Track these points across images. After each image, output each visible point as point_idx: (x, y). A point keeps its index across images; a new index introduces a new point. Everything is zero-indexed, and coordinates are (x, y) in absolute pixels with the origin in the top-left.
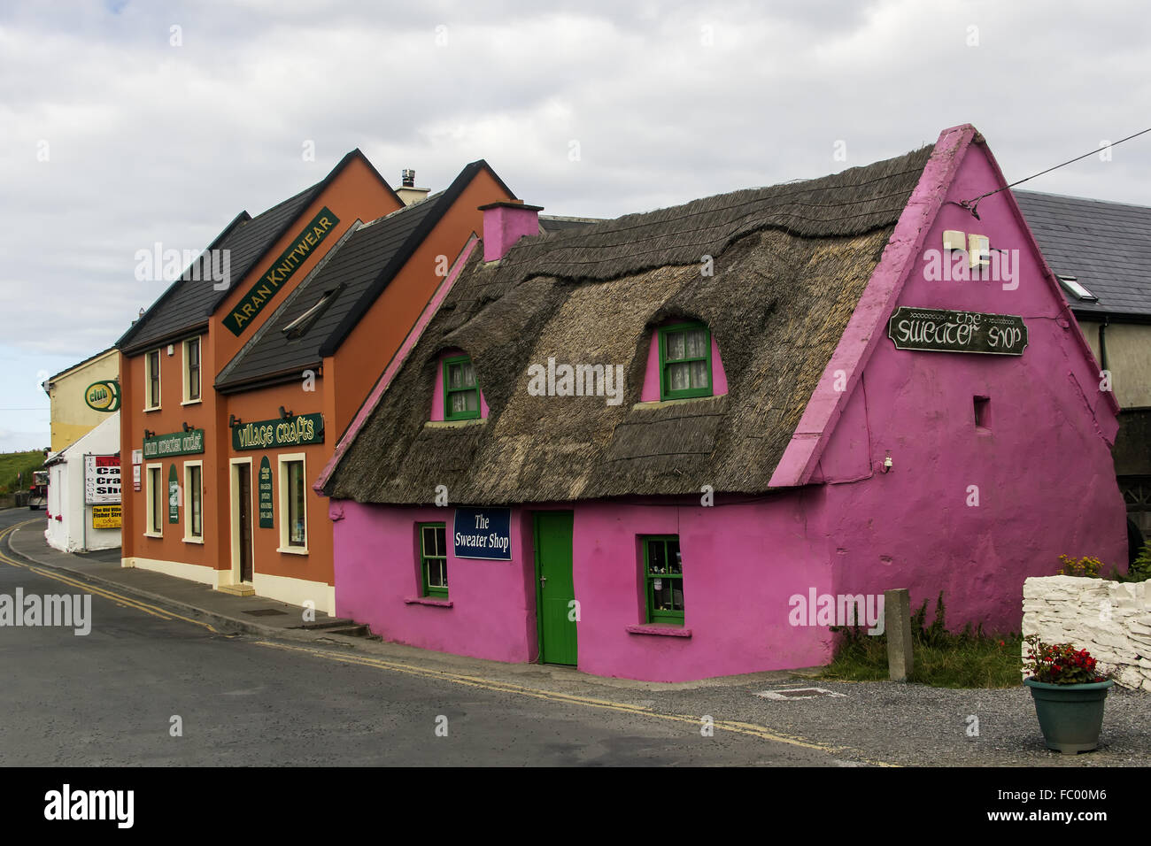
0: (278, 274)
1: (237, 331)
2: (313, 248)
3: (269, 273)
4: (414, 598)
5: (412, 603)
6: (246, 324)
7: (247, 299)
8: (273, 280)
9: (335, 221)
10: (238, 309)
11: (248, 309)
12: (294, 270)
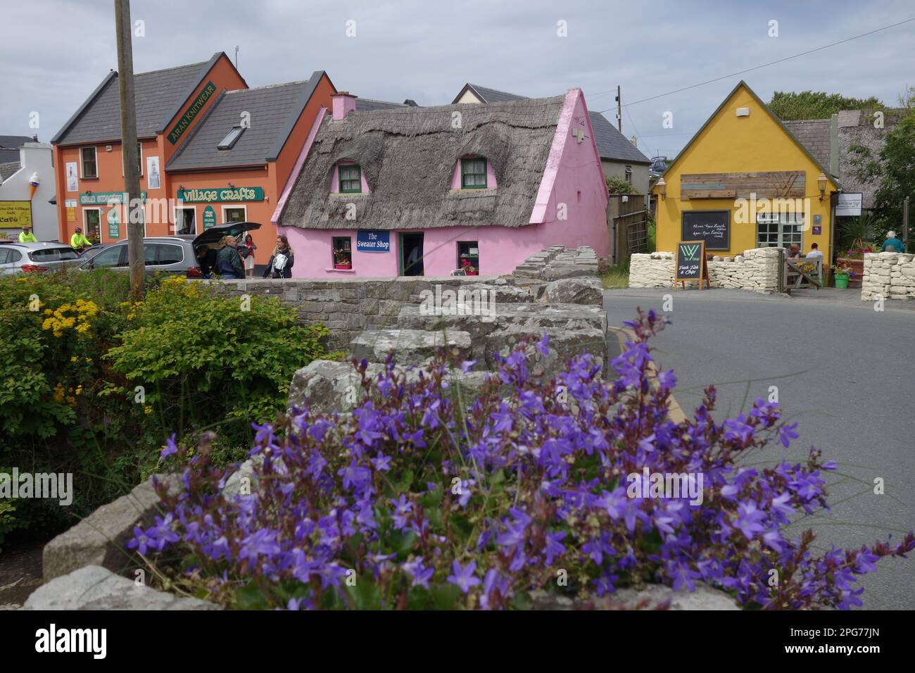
0: (190, 115)
1: (173, 142)
2: (205, 101)
3: (186, 113)
4: (331, 269)
5: (331, 271)
6: (177, 139)
7: (177, 126)
8: (188, 117)
9: (214, 88)
10: (173, 131)
11: (177, 131)
12: (197, 112)
